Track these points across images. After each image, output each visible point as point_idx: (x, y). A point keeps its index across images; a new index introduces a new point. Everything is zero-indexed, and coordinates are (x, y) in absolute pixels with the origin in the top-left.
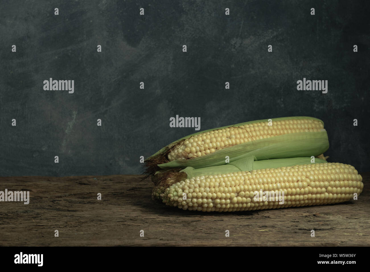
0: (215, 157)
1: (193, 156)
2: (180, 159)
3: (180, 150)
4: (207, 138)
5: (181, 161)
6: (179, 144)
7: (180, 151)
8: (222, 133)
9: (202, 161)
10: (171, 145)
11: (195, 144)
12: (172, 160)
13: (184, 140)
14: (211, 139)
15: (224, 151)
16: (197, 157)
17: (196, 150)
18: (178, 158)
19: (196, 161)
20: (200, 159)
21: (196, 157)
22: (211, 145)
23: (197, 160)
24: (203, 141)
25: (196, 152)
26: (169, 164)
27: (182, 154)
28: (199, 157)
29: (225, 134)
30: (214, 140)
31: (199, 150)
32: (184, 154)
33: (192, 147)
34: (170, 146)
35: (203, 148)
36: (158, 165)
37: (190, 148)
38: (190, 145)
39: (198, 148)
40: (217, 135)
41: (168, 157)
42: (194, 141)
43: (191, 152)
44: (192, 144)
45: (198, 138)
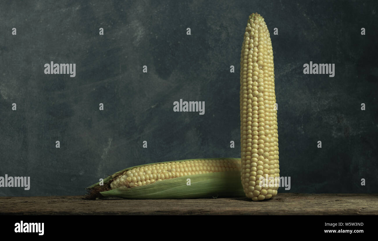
0: (155, 188)
1: (133, 185)
2: (121, 187)
3: (122, 179)
4: (149, 169)
5: (122, 190)
6: (122, 174)
7: (122, 180)
8: (163, 166)
9: (142, 190)
10: (115, 175)
11: (137, 174)
12: (114, 188)
13: (128, 170)
14: (152, 170)
15: (164, 182)
16: (138, 186)
17: (137, 179)
18: (120, 187)
19: (136, 190)
21: (136, 186)
22: (152, 176)
23: (138, 190)
24: (144, 172)
25: (137, 182)
26: (110, 192)
27: (124, 183)
28: (140, 187)
29: (166, 167)
30: (156, 171)
31: (140, 180)
32: (126, 183)
33: (134, 176)
34: (113, 176)
35: (144, 177)
36: (100, 192)
37: (132, 178)
38: (132, 175)
39: (139, 178)
40: (158, 168)
41: (110, 185)
42: (136, 171)
43: (132, 181)
44: (134, 174)
45: (140, 169)
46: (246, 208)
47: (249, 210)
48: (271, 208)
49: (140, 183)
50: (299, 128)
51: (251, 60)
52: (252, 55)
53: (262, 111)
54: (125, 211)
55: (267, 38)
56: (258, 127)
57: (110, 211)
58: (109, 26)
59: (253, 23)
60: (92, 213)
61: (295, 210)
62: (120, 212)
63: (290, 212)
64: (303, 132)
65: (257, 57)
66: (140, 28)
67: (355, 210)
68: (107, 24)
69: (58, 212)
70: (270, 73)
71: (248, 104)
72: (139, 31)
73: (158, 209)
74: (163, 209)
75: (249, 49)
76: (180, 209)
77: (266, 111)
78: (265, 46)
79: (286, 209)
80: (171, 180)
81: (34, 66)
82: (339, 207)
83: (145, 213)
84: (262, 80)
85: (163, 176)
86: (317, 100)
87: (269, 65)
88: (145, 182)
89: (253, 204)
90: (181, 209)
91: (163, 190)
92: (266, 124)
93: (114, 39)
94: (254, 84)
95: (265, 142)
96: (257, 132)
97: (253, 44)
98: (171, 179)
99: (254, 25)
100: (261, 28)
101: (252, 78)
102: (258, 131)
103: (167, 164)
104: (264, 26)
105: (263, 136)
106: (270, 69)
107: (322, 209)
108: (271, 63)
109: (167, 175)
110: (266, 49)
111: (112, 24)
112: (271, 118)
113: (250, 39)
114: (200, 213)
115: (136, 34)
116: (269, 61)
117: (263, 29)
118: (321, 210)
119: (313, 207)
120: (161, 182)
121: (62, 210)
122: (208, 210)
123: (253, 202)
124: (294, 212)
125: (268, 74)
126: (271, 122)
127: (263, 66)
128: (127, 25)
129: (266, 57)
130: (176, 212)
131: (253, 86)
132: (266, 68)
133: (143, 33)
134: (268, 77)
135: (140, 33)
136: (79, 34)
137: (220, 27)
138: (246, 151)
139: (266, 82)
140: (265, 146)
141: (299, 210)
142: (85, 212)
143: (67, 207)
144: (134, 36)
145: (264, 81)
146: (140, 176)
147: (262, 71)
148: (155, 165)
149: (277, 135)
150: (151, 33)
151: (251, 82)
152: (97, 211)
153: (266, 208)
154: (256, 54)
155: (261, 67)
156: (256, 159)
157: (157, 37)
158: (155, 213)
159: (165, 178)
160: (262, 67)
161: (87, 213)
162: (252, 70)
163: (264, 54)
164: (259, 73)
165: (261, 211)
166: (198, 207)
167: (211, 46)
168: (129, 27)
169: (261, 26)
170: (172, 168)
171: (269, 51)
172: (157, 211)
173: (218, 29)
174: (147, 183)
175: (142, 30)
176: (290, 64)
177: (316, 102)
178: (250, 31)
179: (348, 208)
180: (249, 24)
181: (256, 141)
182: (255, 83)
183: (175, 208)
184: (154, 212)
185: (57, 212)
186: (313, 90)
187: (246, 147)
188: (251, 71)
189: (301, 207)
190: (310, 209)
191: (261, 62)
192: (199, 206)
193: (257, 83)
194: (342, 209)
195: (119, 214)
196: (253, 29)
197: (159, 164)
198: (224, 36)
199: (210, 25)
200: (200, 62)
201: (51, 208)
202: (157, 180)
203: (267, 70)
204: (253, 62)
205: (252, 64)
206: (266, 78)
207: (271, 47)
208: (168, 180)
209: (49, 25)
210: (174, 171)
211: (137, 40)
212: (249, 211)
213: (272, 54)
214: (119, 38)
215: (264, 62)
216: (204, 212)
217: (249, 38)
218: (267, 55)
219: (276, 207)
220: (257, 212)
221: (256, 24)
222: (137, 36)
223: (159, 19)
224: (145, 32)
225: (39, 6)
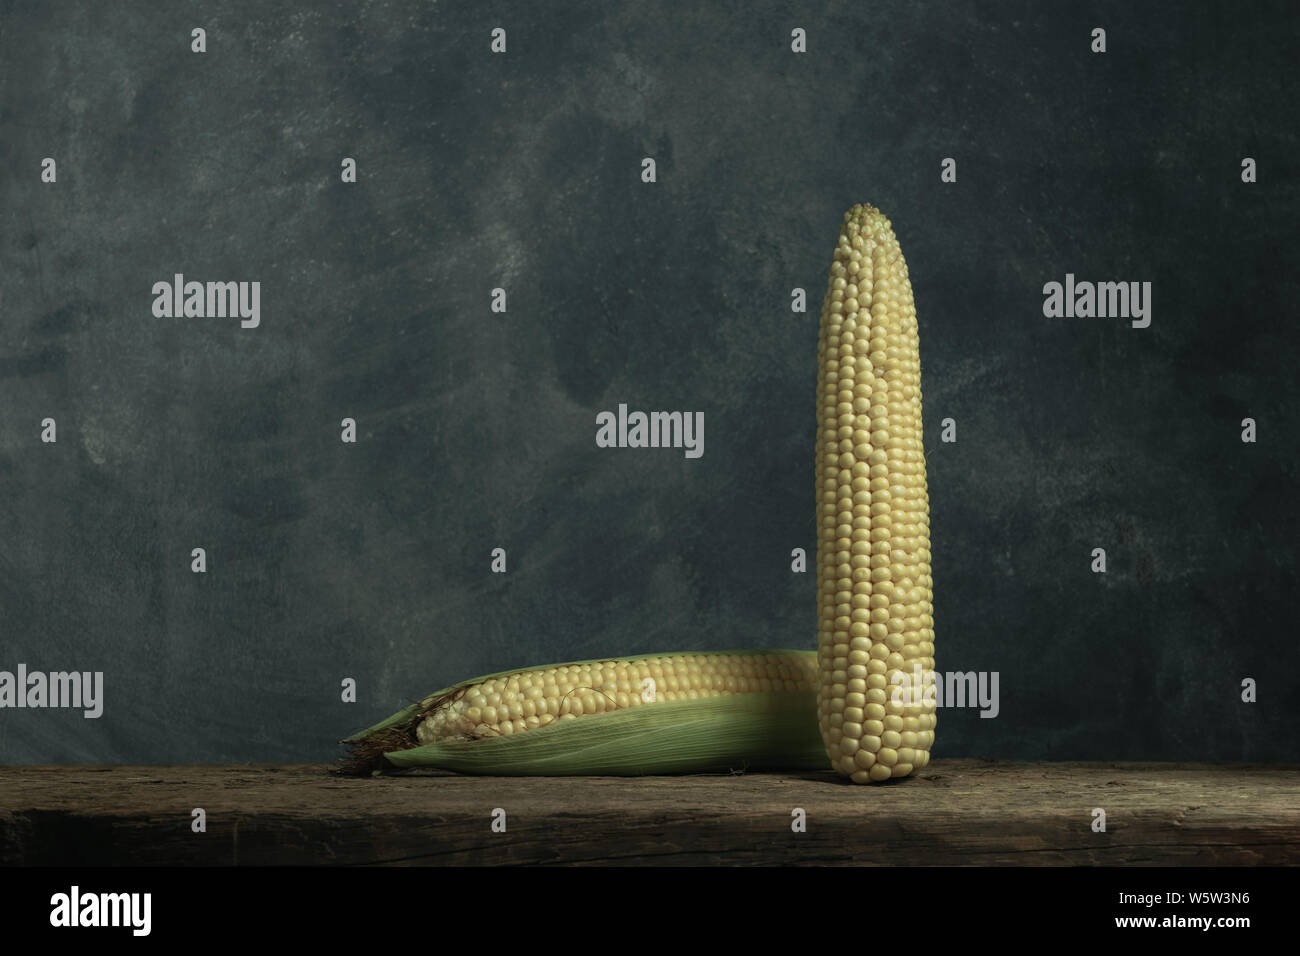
0: (554, 741)
1: (487, 733)
2: (450, 739)
3: (454, 712)
4: (534, 684)
5: (454, 746)
6: (452, 697)
7: (454, 716)
8: (579, 674)
9: (513, 748)
10: (431, 700)
11: (497, 698)
12: (429, 741)
13: (471, 686)
14: (546, 685)
15: (580, 723)
16: (502, 734)
17: (499, 714)
18: (445, 737)
19: (496, 747)
20: (509, 741)
21: (497, 735)
22: (543, 704)
23: (501, 746)
24: (521, 691)
25: (500, 722)
26: (416, 752)
27: (458, 724)
28: (508, 738)
29: (588, 678)
30: (556, 691)
31: (507, 716)
32: (463, 725)
33: (488, 706)
34: (426, 702)
35: (519, 709)
36: (386, 754)
37: (482, 709)
38: (483, 701)
39: (505, 710)
40: (564, 679)
41: (416, 732)
42: (495, 691)
43: (484, 720)
44: (488, 697)
45: (507, 683)
46: (831, 804)
47: (841, 811)
48: (909, 805)
49: (509, 726)
50: (999, 560)
51: (849, 348)
52: (854, 332)
53: (884, 506)
54: (460, 812)
55: (901, 283)
56: (871, 556)
57: (414, 811)
59: (856, 234)
60: (359, 817)
61: (983, 811)
62: (445, 815)
63: (968, 820)
64: (1011, 572)
65: (870, 340)
66: (509, 249)
67: (1167, 815)
68: (411, 236)
69: (256, 813)
70: (909, 389)
71: (839, 485)
72: (508, 256)
73: (560, 806)
74: (576, 808)
75: (846, 314)
76: (629, 807)
77: (894, 507)
78: (895, 305)
79: (956, 809)
80: (603, 718)
81: (186, 363)
82: (1118, 803)
83: (522, 819)
84: (885, 410)
85: (579, 705)
86: (1055, 473)
87: (907, 364)
88: (522, 724)
89: (854, 794)
90: (634, 806)
91: (576, 748)
92: (895, 547)
93: (430, 280)
94: (859, 421)
95: (893, 600)
96: (868, 571)
97: (857, 299)
98: (603, 713)
99: (861, 239)
100: (882, 249)
101: (852, 403)
102: (871, 568)
103: (592, 669)
104: (889, 245)
105: (887, 584)
106: (908, 376)
107: (1064, 810)
108: (910, 358)
109: (591, 701)
110: (896, 316)
112: (912, 528)
113: (848, 283)
114: (690, 821)
115: (498, 266)
116: (907, 351)
117: (887, 253)
118: (1063, 812)
119: (1036, 803)
120: (571, 723)
121: (269, 809)
122: (716, 811)
123: (854, 789)
124: (979, 820)
125: (901, 391)
126: (912, 541)
127: (887, 368)
128: (472, 239)
129: (895, 338)
130: (619, 816)
131: (855, 430)
132: (896, 372)
133: (520, 264)
134: (901, 402)
135: (512, 262)
136: (324, 264)
137: (758, 245)
138: (834, 630)
139: (897, 417)
140: (893, 614)
141: (996, 813)
142: (336, 813)
143: (283, 800)
144: (492, 273)
145: (891, 412)
146: (508, 705)
147: (883, 384)
148: (554, 671)
149: (930, 580)
151: (851, 417)
152: (374, 812)
153: (893, 805)
154: (866, 330)
155: (881, 372)
156: (864, 655)
158: (553, 818)
159: (586, 711)
160: (884, 370)
161: (345, 817)
162: (854, 379)
163: (890, 332)
164: (876, 390)
165: (876, 816)
166: (684, 801)
167: (728, 304)
168: (479, 244)
169: (880, 243)
170: (605, 679)
171: (905, 322)
172: (557, 812)
173: (751, 251)
174: (528, 728)
175: (518, 252)
176: (970, 361)
177: (1049, 478)
178: (846, 260)
179: (1145, 808)
180: (845, 239)
181: (865, 598)
182: (864, 420)
183: (614, 803)
184: (549, 816)
185: (251, 816)
186: (1042, 442)
187: (835, 617)
188: (851, 383)
189: (1002, 804)
190: (1029, 810)
191: (881, 355)
192: (687, 799)
193: (868, 421)
194: (1127, 811)
195: (441, 821)
196: (858, 254)
197: (568, 667)
198: (768, 272)
199: (725, 238)
200: (695, 353)
201: (235, 803)
202: (560, 715)
203: (900, 379)
204: (856, 355)
205: (852, 360)
206: (896, 405)
207: (913, 309)
208: (594, 717)
209: (232, 238)
210: (612, 690)
211: (503, 284)
212: (841, 815)
213: (913, 331)
214: (447, 278)
215: (890, 355)
216: (702, 816)
217: (843, 282)
218: (899, 335)
219: (924, 804)
220: (864, 817)
221: (866, 237)
222: (503, 272)
223: (570, 219)
224: (525, 260)
225: (202, 179)
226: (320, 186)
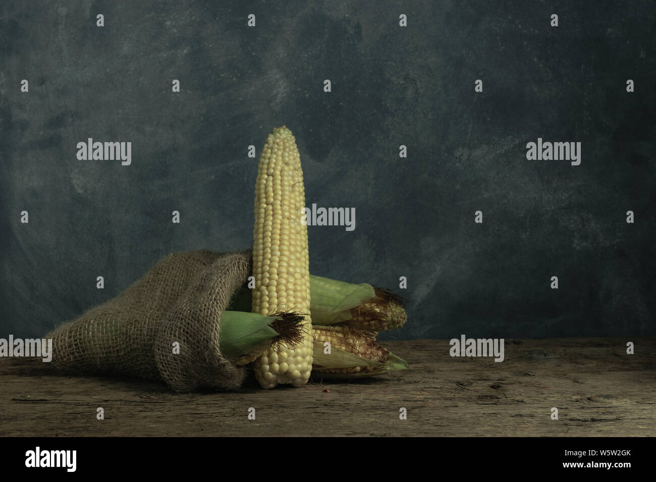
58: (234, 79)
66: (281, 82)
68: (231, 76)
72: (280, 86)
86: (552, 193)
93: (241, 99)
111: (239, 75)
115: (275, 91)
128: (262, 77)
133: (285, 90)
135: (282, 90)
136: (188, 91)
137: (405, 79)
144: (272, 95)
150: (299, 90)
157: (307, 95)
167: (390, 110)
168: (265, 80)
173: (401, 82)
175: (285, 84)
177: (549, 196)
186: (546, 177)
198: (410, 93)
199: (388, 76)
209: (142, 78)
211: (278, 100)
214: (249, 98)
222: (277, 95)
223: (310, 67)
224: (288, 88)
225: (126, 48)
226: (185, 51)
